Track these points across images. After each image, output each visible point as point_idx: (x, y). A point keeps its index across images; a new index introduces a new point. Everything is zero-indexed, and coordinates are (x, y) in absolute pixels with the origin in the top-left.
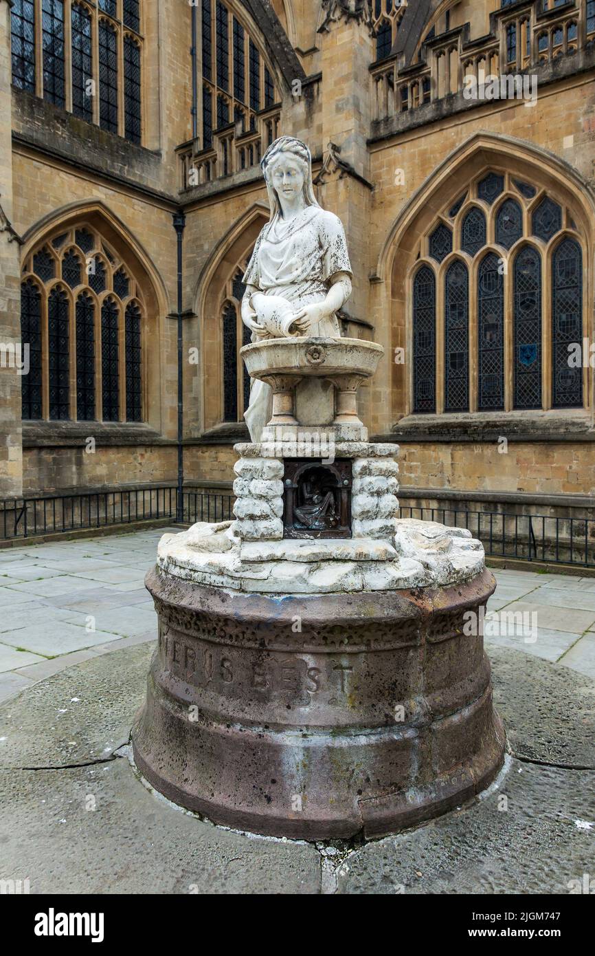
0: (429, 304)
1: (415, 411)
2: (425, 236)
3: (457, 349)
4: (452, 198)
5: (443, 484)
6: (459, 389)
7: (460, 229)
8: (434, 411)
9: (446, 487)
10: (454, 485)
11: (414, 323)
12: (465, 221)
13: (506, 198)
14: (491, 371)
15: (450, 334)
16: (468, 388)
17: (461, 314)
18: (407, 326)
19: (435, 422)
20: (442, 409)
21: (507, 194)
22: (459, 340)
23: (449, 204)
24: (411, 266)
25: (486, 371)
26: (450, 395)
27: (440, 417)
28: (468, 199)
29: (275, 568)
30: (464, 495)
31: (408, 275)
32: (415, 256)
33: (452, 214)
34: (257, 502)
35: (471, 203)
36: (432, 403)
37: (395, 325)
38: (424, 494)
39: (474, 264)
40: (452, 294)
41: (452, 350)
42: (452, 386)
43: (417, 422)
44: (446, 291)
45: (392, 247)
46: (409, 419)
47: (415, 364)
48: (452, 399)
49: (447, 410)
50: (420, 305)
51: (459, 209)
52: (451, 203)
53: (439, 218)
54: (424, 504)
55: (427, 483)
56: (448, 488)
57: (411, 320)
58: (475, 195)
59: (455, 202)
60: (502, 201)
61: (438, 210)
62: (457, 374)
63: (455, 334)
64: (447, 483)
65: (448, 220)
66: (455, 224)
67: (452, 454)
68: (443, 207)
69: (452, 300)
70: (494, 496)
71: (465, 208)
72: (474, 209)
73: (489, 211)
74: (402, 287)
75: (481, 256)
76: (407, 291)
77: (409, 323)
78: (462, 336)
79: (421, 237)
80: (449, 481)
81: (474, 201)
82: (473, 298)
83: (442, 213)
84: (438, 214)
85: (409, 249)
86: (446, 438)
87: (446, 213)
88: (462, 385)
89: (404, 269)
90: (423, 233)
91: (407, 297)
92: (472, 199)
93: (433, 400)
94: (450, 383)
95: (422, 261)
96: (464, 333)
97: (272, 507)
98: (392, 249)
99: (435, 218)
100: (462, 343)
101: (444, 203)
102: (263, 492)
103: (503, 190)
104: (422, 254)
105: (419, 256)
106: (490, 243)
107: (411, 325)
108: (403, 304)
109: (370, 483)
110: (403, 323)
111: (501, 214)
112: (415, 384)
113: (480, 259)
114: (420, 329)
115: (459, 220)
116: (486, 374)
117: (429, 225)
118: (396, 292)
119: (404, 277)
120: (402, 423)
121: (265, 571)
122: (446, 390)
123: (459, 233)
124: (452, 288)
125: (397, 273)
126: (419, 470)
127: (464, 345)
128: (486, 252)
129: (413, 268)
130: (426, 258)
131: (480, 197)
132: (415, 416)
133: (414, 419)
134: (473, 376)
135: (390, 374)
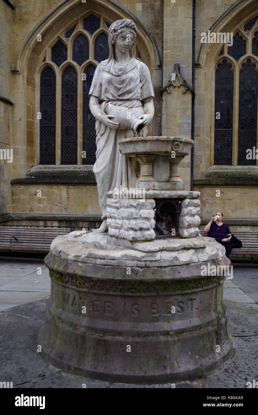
0: (51, 92)
1: (41, 163)
2: (49, 47)
3: (69, 124)
4: (67, 26)
5: (62, 211)
6: (71, 149)
7: (72, 46)
8: (54, 163)
9: (63, 213)
10: (69, 211)
11: (41, 103)
12: (75, 41)
13: (101, 32)
14: (91, 139)
15: (65, 114)
16: (76, 149)
17: (72, 101)
18: (36, 105)
19: (56, 170)
20: (60, 162)
21: (102, 30)
22: (71, 118)
23: (65, 30)
24: (39, 66)
25: (88, 139)
26: (65, 153)
27: (58, 167)
28: (78, 28)
29: (162, 254)
30: (76, 218)
31: (37, 71)
32: (42, 59)
33: (68, 36)
34: (144, 221)
35: (80, 31)
36: (52, 157)
37: (29, 104)
38: (49, 218)
39: (82, 70)
40: (67, 88)
41: (66, 124)
42: (66, 147)
43: (43, 170)
44: (63, 85)
45: (28, 51)
46: (38, 168)
47: (41, 131)
48: (66, 155)
49: (62, 163)
50: (45, 92)
51: (72, 33)
52: (67, 28)
53: (59, 37)
54: (49, 224)
55: (51, 210)
56: (65, 213)
57: (39, 102)
58: (82, 27)
59: (69, 28)
60: (99, 33)
61: (58, 31)
62: (69, 139)
63: (68, 114)
64: (64, 210)
65: (64, 39)
66: (69, 43)
67: (67, 191)
68: (62, 30)
69: (67, 92)
70: (94, 218)
71: (76, 33)
72: (81, 35)
73: (91, 39)
74: (33, 79)
75: (86, 66)
76: (36, 82)
77: (38, 103)
78: (72, 116)
79: (47, 47)
80: (65, 208)
81: (82, 30)
82: (80, 92)
83: (61, 34)
84: (58, 34)
85: (39, 54)
86: (65, 181)
87: (63, 34)
88: (72, 147)
89: (35, 67)
90: (48, 45)
91: (36, 86)
92: (80, 28)
93: (54, 155)
94: (65, 145)
95: (47, 63)
96: (74, 114)
97: (151, 224)
98: (28, 53)
99: (56, 37)
100: (72, 120)
101: (62, 28)
102: (147, 216)
103: (99, 27)
104: (47, 59)
105: (45, 60)
106: (91, 59)
107: (39, 105)
108: (34, 90)
109: (191, 210)
110: (34, 103)
111: (98, 42)
112: (41, 144)
113: (84, 68)
114: (45, 108)
115: (72, 41)
116: (88, 141)
117: (52, 41)
118: (30, 82)
119: (35, 72)
120: (33, 170)
121: (158, 256)
122: (62, 149)
123: (72, 49)
124: (67, 84)
125: (31, 69)
126: (46, 202)
127: (74, 121)
128: (88, 65)
129: (41, 67)
130: (49, 61)
131: (85, 28)
132: (42, 166)
133: (41, 168)
134: (80, 142)
135: (26, 137)
